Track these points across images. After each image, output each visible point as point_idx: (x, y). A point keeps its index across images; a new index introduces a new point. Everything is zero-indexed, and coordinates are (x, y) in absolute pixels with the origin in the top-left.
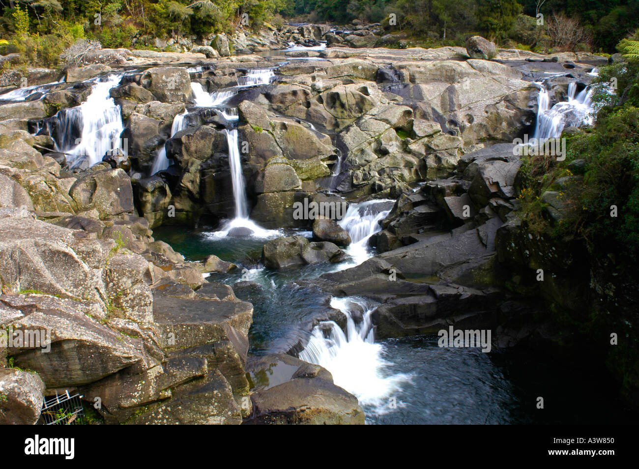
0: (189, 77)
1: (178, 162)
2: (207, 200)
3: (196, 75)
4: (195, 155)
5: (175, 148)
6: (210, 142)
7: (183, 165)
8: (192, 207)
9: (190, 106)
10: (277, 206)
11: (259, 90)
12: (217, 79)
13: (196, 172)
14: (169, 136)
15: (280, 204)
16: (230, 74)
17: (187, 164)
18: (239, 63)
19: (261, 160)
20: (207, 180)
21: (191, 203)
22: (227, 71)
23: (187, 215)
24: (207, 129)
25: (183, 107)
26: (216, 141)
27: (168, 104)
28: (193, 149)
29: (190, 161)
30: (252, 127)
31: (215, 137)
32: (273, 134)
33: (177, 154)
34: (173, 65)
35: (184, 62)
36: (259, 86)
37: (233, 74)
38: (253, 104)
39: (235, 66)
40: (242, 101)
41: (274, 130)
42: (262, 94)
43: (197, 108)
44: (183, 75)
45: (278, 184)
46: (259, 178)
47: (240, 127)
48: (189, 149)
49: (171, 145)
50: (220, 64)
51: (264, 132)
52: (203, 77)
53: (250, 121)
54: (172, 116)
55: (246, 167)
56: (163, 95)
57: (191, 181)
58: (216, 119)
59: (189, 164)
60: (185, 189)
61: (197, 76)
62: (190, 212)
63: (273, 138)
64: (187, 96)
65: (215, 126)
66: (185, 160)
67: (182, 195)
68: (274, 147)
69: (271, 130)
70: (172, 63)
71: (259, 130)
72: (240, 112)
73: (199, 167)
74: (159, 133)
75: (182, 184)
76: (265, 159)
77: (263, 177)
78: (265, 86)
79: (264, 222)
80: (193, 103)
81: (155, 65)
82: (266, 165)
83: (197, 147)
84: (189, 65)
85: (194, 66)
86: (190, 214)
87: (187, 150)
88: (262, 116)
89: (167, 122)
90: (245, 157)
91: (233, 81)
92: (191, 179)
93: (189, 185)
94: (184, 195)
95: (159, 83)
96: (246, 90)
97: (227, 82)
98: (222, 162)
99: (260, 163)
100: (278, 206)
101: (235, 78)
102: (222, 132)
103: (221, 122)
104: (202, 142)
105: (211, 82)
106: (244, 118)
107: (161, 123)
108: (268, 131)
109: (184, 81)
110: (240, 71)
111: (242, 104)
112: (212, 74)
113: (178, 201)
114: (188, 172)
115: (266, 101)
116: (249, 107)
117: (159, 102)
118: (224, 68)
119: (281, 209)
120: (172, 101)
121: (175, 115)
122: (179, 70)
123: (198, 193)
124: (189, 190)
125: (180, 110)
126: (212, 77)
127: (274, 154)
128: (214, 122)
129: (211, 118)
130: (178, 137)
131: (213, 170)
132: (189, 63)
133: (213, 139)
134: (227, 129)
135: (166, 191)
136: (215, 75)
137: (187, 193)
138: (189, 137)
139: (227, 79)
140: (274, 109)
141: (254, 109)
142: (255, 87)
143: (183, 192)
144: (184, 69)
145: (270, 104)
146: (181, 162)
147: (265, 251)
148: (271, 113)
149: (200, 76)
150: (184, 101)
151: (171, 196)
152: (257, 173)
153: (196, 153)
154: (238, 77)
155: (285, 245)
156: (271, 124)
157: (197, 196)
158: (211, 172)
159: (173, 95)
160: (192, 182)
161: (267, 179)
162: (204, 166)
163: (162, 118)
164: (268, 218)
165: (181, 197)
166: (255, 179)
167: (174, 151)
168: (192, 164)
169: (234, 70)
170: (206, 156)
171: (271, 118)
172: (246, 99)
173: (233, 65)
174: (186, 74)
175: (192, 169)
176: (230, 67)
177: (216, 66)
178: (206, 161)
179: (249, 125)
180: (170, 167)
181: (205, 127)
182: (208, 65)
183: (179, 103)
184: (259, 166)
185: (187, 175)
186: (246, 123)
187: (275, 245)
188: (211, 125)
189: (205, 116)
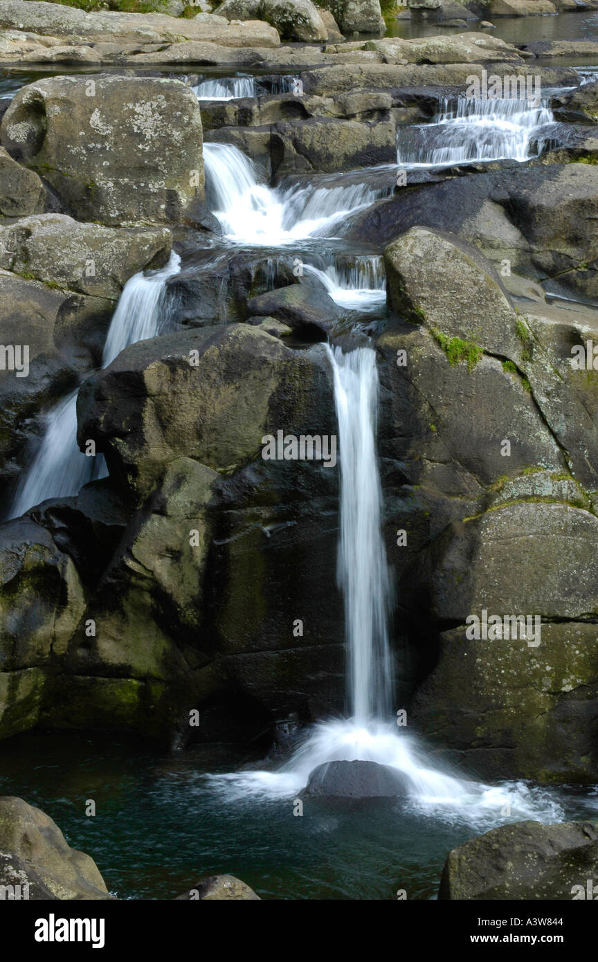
0: (197, 119)
1: (122, 469)
2: (231, 633)
3: (231, 112)
4: (194, 445)
5: (114, 410)
6: (258, 395)
7: (143, 482)
8: (167, 662)
9: (196, 242)
10: (524, 683)
11: (484, 182)
12: (310, 133)
13: (191, 516)
14: (97, 358)
15: (536, 673)
16: (368, 114)
17: (160, 481)
18: (412, 68)
19: (468, 480)
20: (233, 552)
21: (164, 644)
22: (357, 99)
23: (144, 693)
24: (250, 338)
25: (160, 241)
26: (283, 389)
27: (101, 230)
28: (187, 417)
29: (173, 469)
30: (438, 341)
31: (283, 374)
32: (522, 375)
33: (123, 435)
34: (141, 69)
35: (185, 57)
36: (485, 169)
37: (383, 112)
38: (448, 245)
39: (390, 82)
40: (402, 230)
41: (528, 356)
42: (495, 202)
43: (219, 249)
44: (173, 112)
45: (534, 586)
46: (454, 558)
47: (389, 340)
48: (170, 419)
49: (101, 398)
50: (331, 73)
51: (487, 362)
52: (256, 123)
53: (432, 316)
54: (114, 279)
55: (402, 506)
56: (87, 190)
57: (169, 550)
58: (293, 298)
59: (169, 482)
60: (144, 584)
61: (232, 117)
62: (158, 680)
63: (524, 393)
64: (184, 200)
65: (284, 328)
66: (154, 463)
67: (127, 608)
68: (525, 428)
69: (515, 356)
70: (138, 58)
71: (466, 353)
72: (392, 277)
73: (208, 497)
74: (58, 344)
75: (130, 563)
76: (485, 479)
77: (471, 553)
78: (510, 167)
79: (467, 746)
80: (206, 229)
81: (70, 64)
82: (485, 503)
83: (203, 410)
84: (203, 69)
85: (225, 75)
86: (157, 690)
87: (164, 423)
88: (485, 297)
89: (93, 303)
90: (400, 465)
91: (380, 141)
92: (173, 543)
93: (162, 568)
94: (139, 608)
95: (72, 140)
96: (428, 184)
97: (351, 147)
98: (301, 479)
99: (461, 493)
100: (527, 685)
101: (385, 132)
102: (312, 353)
103: (311, 316)
104: (227, 392)
105: (289, 144)
106: (408, 303)
107: (66, 306)
108: (503, 359)
109: (177, 135)
110: (411, 100)
111: (401, 242)
112: (295, 109)
113: (114, 633)
114: (162, 512)
115: (507, 233)
116: (429, 257)
117: (68, 220)
118: (347, 85)
119: (540, 697)
120: (123, 217)
121: (129, 274)
122: (160, 88)
123: (195, 603)
124: (158, 591)
125: (148, 257)
126: (292, 125)
127: (525, 456)
128: (283, 314)
129: (274, 294)
130: (130, 366)
131: (265, 513)
132: (205, 63)
133: (273, 384)
134: (334, 345)
135: (64, 584)
136: (306, 115)
137: (148, 599)
138: (173, 371)
139: (356, 133)
140: (538, 267)
141: (451, 265)
142: (468, 170)
143: (133, 594)
144: (179, 88)
145: (523, 244)
146: (134, 470)
147: (453, 879)
148: (527, 286)
149: (245, 117)
150: (172, 217)
151: (82, 607)
152: (447, 535)
153: (200, 437)
154: (400, 125)
155: (541, 857)
156: (517, 330)
157: (191, 616)
158: (255, 517)
159: (125, 191)
160: (175, 555)
161: (487, 564)
162: (229, 493)
163: (74, 286)
164: (480, 732)
165: (124, 614)
166: (437, 559)
167: (108, 422)
168: (180, 480)
169: (387, 99)
170: (240, 452)
171: (520, 305)
172: (426, 223)
173: (385, 75)
174: (184, 106)
175: (179, 501)
176: (371, 82)
177: (314, 80)
178: (238, 470)
179: (423, 331)
180: (92, 485)
181: (245, 329)
182: (283, 70)
183: (149, 227)
184: (460, 507)
185: (154, 524)
186: (416, 320)
187: (498, 855)
188: (270, 323)
189: (249, 286)
